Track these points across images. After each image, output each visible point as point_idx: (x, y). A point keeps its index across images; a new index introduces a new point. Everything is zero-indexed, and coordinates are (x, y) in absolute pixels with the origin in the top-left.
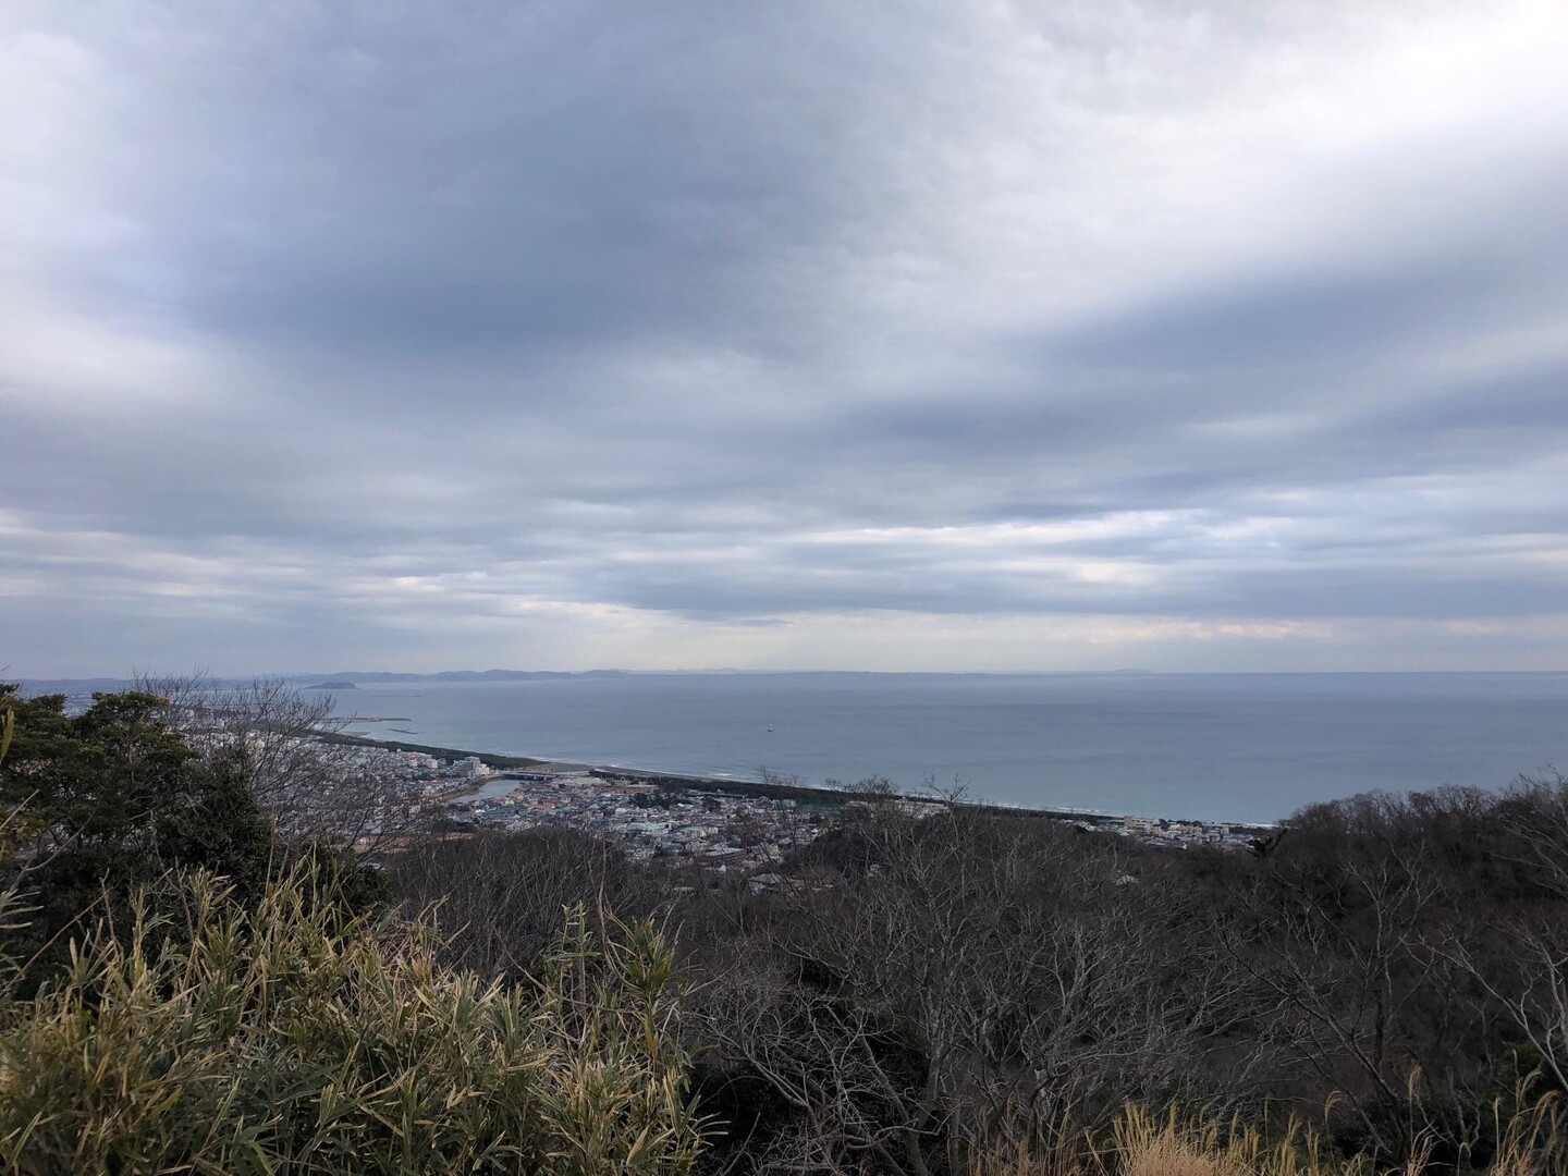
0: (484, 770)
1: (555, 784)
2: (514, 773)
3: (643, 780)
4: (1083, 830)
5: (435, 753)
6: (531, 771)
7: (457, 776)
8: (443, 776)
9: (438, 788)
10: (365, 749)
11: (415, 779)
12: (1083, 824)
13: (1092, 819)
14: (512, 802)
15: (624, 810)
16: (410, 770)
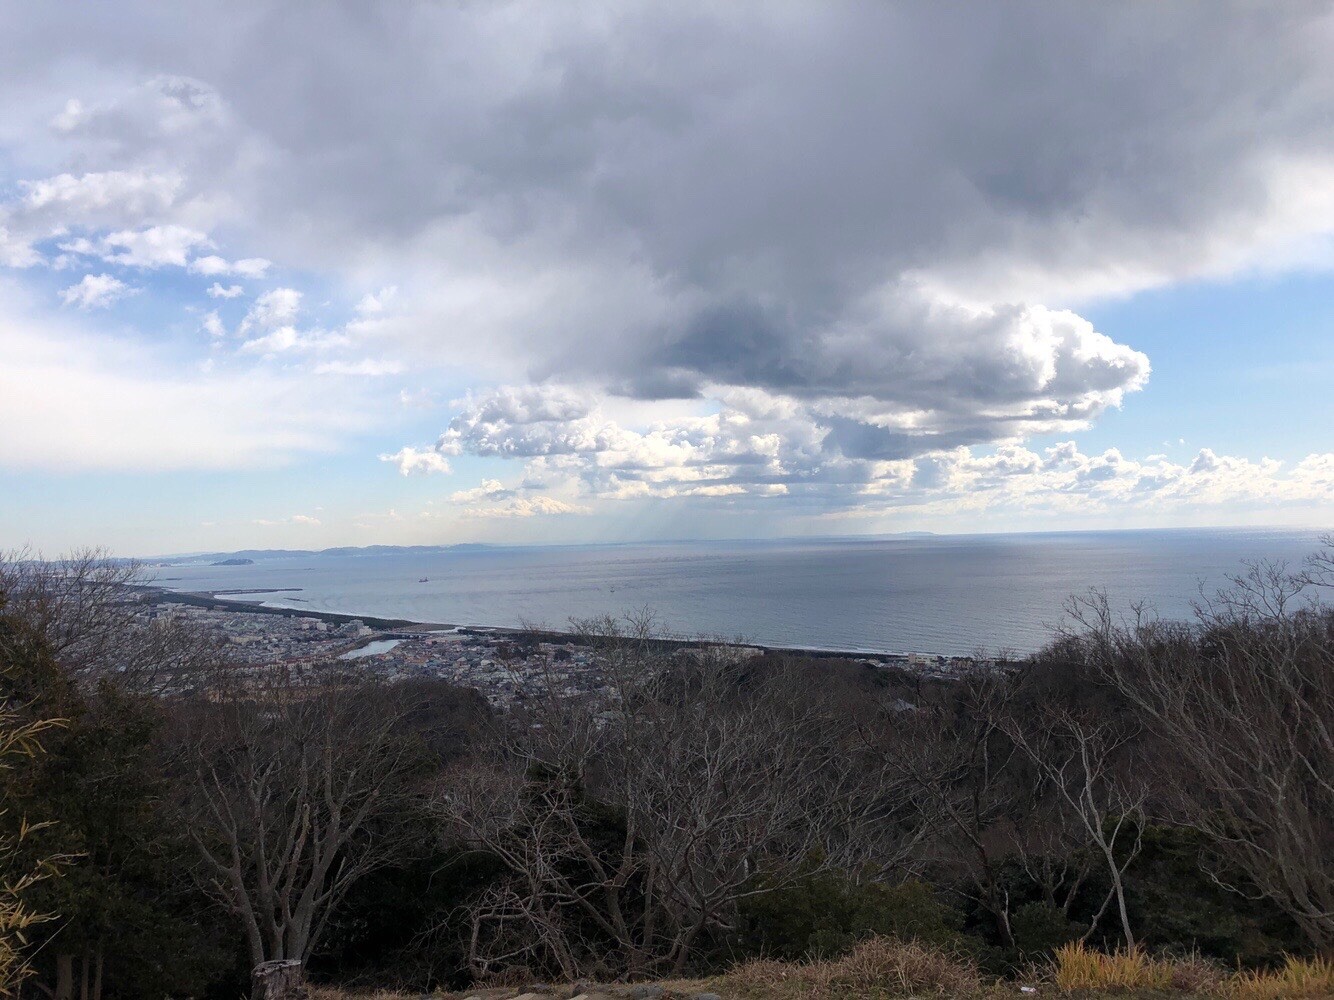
0: (366, 631)
1: (429, 642)
2: (394, 633)
3: (504, 635)
4: (872, 667)
5: (325, 618)
6: (406, 631)
7: (343, 636)
8: (331, 637)
9: (327, 647)
10: (262, 615)
11: (308, 640)
12: (872, 662)
13: (882, 658)
14: (392, 658)
15: (488, 662)
16: (303, 633)
